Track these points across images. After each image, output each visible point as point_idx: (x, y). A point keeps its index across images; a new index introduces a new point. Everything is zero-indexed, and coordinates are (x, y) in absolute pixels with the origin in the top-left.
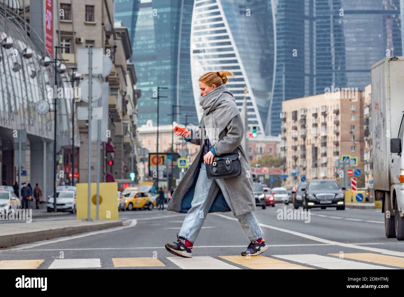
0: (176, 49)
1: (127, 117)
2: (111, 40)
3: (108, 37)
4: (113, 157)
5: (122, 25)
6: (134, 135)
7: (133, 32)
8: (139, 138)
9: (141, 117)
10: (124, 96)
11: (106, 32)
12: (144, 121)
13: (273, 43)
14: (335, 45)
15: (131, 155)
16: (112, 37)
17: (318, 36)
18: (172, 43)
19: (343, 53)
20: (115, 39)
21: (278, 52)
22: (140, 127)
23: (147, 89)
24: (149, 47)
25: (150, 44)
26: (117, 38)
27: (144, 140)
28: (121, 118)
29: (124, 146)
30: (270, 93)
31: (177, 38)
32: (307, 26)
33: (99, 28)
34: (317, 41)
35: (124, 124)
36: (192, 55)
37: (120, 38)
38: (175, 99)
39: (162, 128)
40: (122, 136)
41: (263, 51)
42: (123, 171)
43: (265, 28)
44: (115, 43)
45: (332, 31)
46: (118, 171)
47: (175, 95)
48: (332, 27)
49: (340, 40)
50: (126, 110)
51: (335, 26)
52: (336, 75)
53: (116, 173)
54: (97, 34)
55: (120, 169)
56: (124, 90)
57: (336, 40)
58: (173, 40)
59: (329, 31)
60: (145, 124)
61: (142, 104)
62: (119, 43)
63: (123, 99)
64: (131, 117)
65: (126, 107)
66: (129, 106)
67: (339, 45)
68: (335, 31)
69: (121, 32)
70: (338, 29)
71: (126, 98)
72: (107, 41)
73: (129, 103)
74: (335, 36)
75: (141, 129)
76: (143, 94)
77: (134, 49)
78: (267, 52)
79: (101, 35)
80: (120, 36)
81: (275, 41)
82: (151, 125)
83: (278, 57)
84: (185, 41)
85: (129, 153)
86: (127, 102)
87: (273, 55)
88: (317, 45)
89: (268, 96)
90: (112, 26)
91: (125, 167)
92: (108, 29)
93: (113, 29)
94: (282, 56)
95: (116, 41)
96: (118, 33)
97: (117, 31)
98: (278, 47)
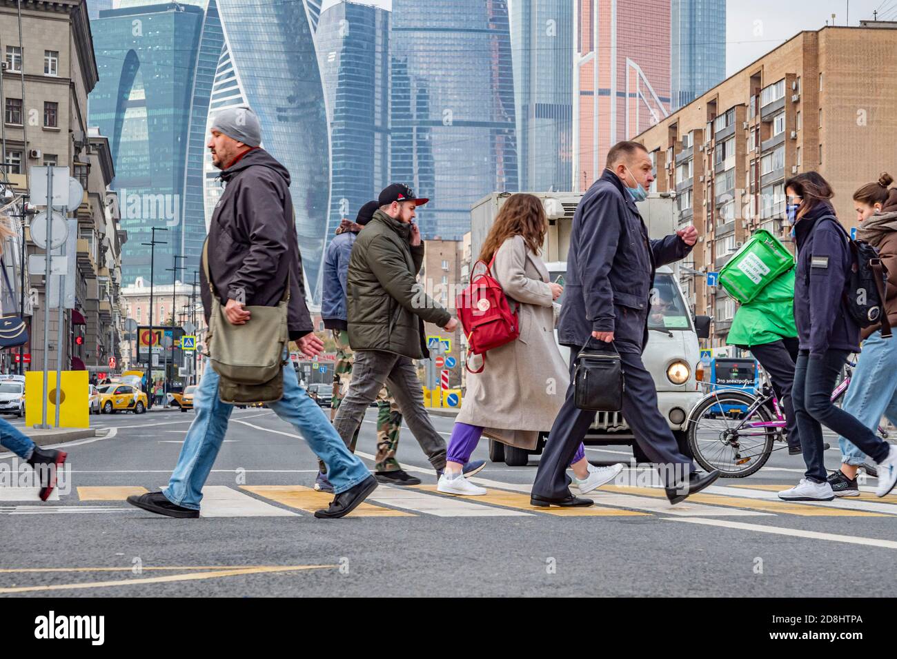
0: (182, 170)
1: (105, 271)
2: (83, 155)
3: (78, 150)
4: (83, 331)
5: (99, 134)
6: (116, 300)
7: (117, 143)
8: (124, 303)
9: (127, 272)
10: (100, 240)
11: (76, 143)
12: (132, 278)
13: (327, 165)
14: (420, 171)
15: (111, 329)
16: (84, 150)
17: (394, 157)
18: (174, 161)
19: (430, 183)
20: (89, 153)
21: (335, 180)
22: (125, 287)
23: (137, 230)
24: (141, 167)
25: (142, 163)
26: (91, 152)
27: (130, 307)
28: (96, 273)
29: (100, 314)
30: (321, 241)
31: (182, 154)
32: (378, 143)
33: (65, 136)
34: (394, 164)
35: (100, 281)
36: (205, 180)
37: (96, 152)
38: (178, 247)
39: (158, 289)
40: (98, 300)
41: (312, 178)
42: (97, 353)
43: (316, 142)
44: (88, 159)
45: (415, 151)
46: (90, 354)
47: (178, 240)
48: (415, 144)
49: (426, 164)
50: (105, 261)
51: (419, 144)
52: (420, 216)
53: (88, 356)
54: (61, 145)
55: (94, 351)
56: (101, 231)
57: (420, 164)
58: (177, 157)
59: (411, 150)
60: (133, 282)
61: (128, 253)
62: (95, 160)
63: (100, 244)
64: (111, 271)
65: (104, 257)
66: (109, 255)
67: (425, 171)
68: (419, 150)
69: (98, 143)
70: (424, 148)
71: (105, 243)
72: (76, 157)
73: (109, 249)
74: (419, 157)
75: (126, 291)
76: (130, 237)
77: (117, 169)
78: (317, 178)
79: (67, 147)
80: (96, 149)
81: (331, 163)
82: (141, 283)
83: (334, 186)
84: (194, 160)
85: (107, 326)
86: (105, 249)
87: (328, 183)
88: (393, 171)
89: (319, 244)
90: (85, 134)
91: (100, 346)
92: (79, 138)
93: (85, 139)
94: (341, 186)
95: (90, 156)
96: (94, 145)
97: (91, 142)
98: (334, 173)
